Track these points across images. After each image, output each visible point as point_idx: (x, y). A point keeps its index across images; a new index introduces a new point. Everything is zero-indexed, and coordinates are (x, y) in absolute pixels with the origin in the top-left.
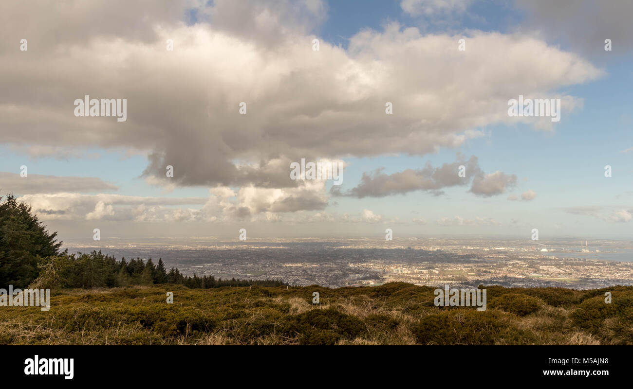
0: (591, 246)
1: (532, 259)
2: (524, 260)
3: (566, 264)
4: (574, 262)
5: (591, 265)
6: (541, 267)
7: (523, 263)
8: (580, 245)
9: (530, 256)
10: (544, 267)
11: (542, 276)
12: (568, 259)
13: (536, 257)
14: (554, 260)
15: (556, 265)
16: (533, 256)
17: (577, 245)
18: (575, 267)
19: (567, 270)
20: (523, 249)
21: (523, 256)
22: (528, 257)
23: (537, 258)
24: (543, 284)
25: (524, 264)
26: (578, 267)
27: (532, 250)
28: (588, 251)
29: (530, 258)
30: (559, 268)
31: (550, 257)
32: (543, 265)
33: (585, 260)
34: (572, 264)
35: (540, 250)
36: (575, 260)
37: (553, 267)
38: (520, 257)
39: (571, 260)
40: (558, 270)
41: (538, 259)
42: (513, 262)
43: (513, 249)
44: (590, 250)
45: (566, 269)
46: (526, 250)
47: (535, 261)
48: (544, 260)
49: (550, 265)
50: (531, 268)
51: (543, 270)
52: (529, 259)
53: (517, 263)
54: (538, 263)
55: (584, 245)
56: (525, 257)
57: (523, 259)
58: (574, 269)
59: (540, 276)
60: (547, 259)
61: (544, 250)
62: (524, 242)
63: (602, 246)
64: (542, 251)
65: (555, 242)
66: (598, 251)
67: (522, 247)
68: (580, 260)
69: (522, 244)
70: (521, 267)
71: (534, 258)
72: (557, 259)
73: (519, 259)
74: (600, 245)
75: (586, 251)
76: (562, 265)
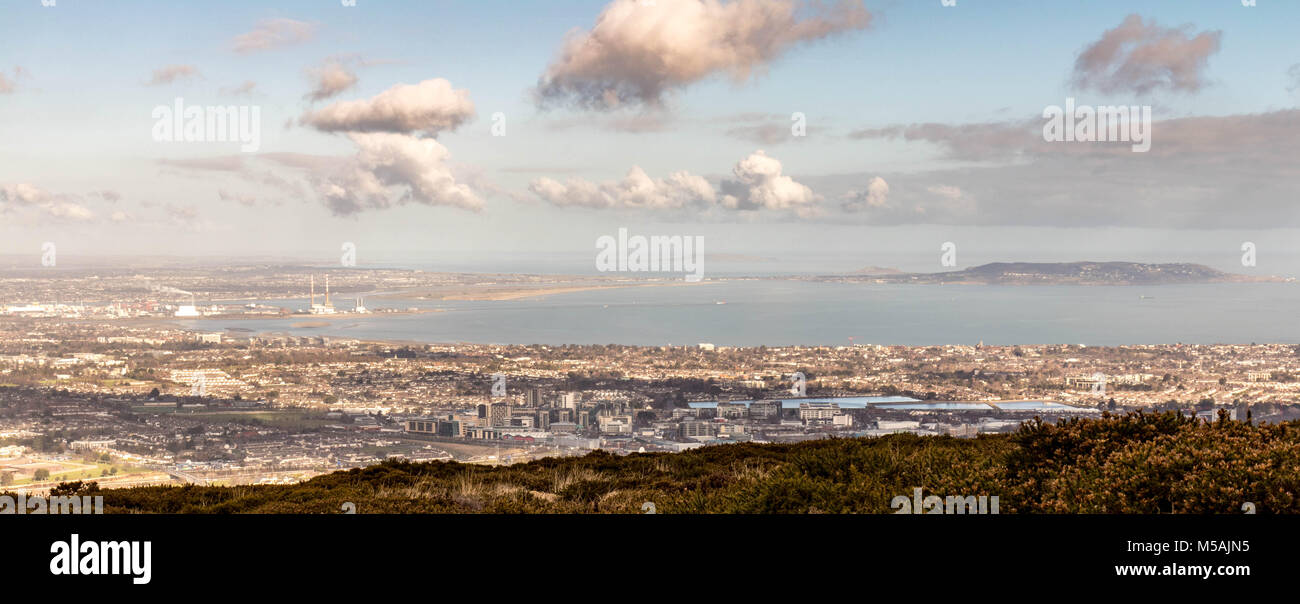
0: (344, 292)
1: (145, 346)
2: (116, 350)
3: (260, 358)
4: (288, 350)
5: (340, 359)
6: (175, 375)
7: (111, 362)
8: (307, 290)
9: (137, 335)
10: (186, 372)
11: (179, 407)
12: (266, 343)
13: (158, 336)
14: (221, 347)
15: (226, 364)
16: (149, 335)
17: (297, 289)
18: (289, 368)
19: (262, 382)
20: (110, 308)
21: (115, 334)
22: (129, 339)
23: (161, 342)
24: (179, 437)
25: (113, 367)
26: (300, 368)
27: (143, 313)
28: (331, 311)
29: (139, 341)
30: (236, 375)
31: (207, 338)
32: (180, 368)
33: (322, 342)
34: (279, 359)
35: (172, 311)
36: (290, 343)
37: (218, 371)
38: (102, 340)
39: (277, 344)
40: (234, 382)
41: (164, 347)
42: (74, 361)
43: (75, 311)
44: (337, 309)
45: (261, 377)
46: (122, 313)
47: (156, 353)
48: (189, 348)
49: (205, 365)
50: (141, 379)
51: (184, 385)
52: (134, 346)
53: (91, 364)
54: (166, 360)
55: (319, 289)
56: (118, 339)
57: (113, 346)
58: (284, 375)
59: (169, 407)
60: (197, 346)
61: (187, 311)
62: (115, 281)
63: (373, 293)
64: (177, 314)
65: (222, 280)
66: (361, 309)
67: (109, 302)
68: (304, 342)
69: (108, 290)
70: (105, 377)
71: (151, 342)
72: (230, 341)
73: (98, 349)
74: (370, 287)
75: (323, 310)
76: (248, 363)
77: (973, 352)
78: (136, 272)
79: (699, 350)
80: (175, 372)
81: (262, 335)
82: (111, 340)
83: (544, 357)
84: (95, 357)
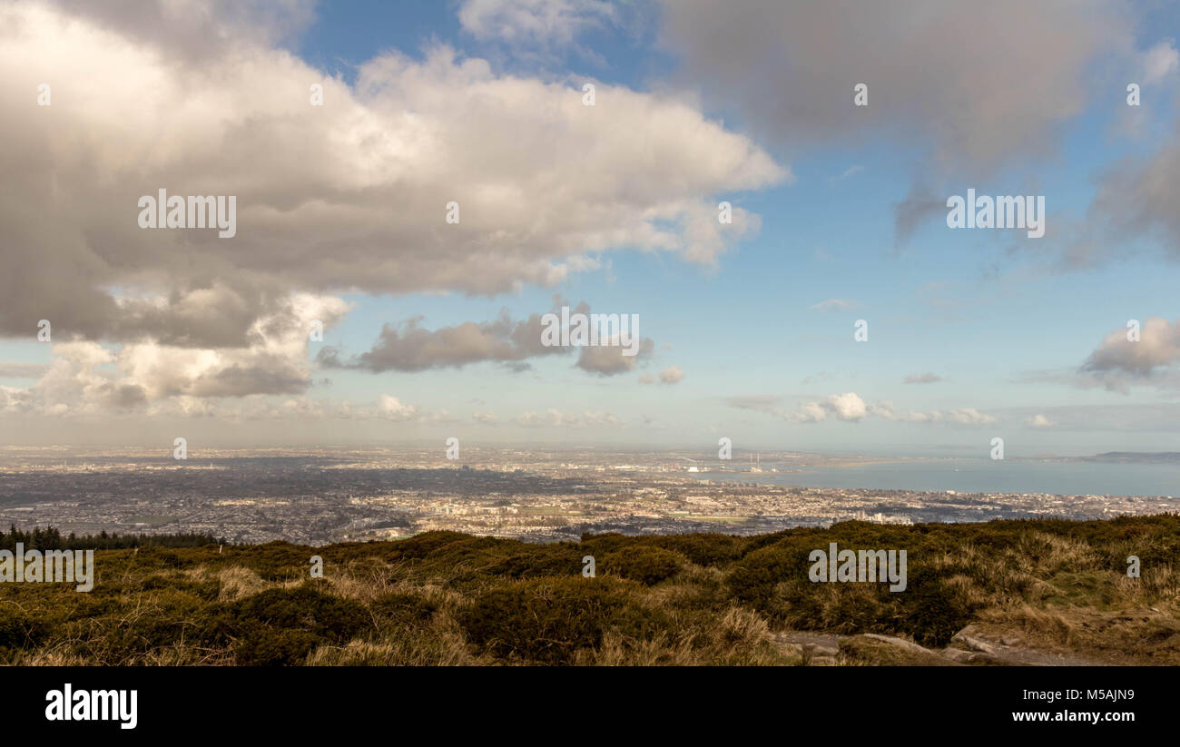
0: (765, 461)
1: (675, 485)
2: (661, 487)
3: (727, 492)
4: (739, 489)
5: (765, 493)
7: (659, 492)
8: (748, 461)
9: (671, 480)
10: (692, 498)
11: (690, 514)
12: (729, 485)
13: (681, 481)
14: (708, 486)
15: (711, 495)
16: (676, 480)
17: (745, 460)
18: (740, 497)
19: (728, 504)
20: (659, 467)
21: (660, 479)
22: (667, 482)
23: (682, 483)
24: (690, 528)
25: (661, 494)
26: (746, 497)
27: (674, 470)
28: (760, 471)
29: (671, 483)
30: (716, 500)
31: (702, 482)
32: (690, 496)
33: (756, 485)
34: (736, 493)
35: (686, 470)
36: (741, 486)
37: (707, 498)
38: (655, 482)
39: (735, 486)
40: (715, 503)
41: (683, 486)
42: (643, 491)
43: (643, 469)
44: (762, 469)
45: (727, 501)
46: (664, 470)
47: (679, 489)
48: (694, 487)
49: (702, 495)
50: (673, 500)
51: (692, 504)
52: (670, 485)
53: (651, 493)
54: (684, 492)
55: (755, 460)
56: (662, 482)
57: (660, 485)
58: (738, 501)
59: (686, 514)
60: (698, 485)
61: (694, 469)
62: (661, 456)
63: (780, 463)
64: (689, 471)
65: (710, 455)
66: (774, 470)
67: (658, 465)
68: (747, 485)
69: (658, 459)
70: (657, 499)
71: (677, 483)
72: (713, 484)
73: (653, 486)
74: (778, 460)
75: (757, 470)
76: (721, 495)
77: (1103, 499)
78: (671, 451)
79: (946, 494)
80: (688, 498)
81: (728, 481)
82: (659, 482)
83: (865, 495)
84: (652, 490)
